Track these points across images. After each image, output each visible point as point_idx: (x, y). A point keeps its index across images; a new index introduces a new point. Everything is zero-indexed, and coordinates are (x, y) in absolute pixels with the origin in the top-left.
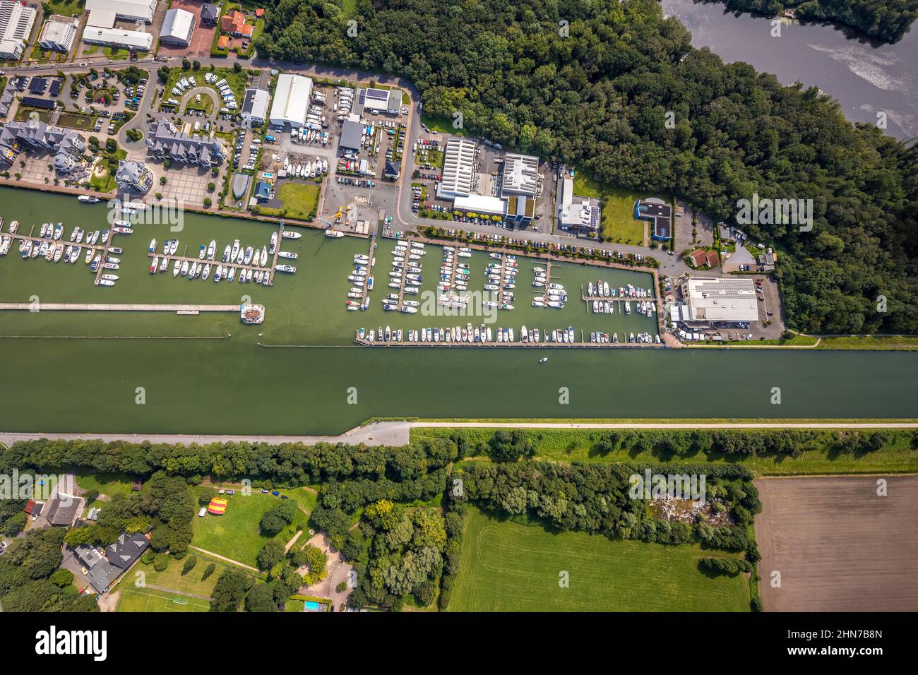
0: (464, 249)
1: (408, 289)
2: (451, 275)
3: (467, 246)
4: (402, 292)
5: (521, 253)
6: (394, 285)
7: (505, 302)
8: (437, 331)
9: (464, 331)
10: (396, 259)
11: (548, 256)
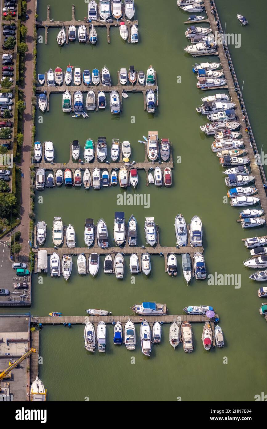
0: (38, 153)
1: (151, 238)
2: (102, 170)
3: (30, 149)
4: (159, 250)
5: (30, 65)
6: (146, 266)
7: (141, 81)
8: (233, 179)
9: (220, 136)
10: (81, 270)
11: (30, 26)
